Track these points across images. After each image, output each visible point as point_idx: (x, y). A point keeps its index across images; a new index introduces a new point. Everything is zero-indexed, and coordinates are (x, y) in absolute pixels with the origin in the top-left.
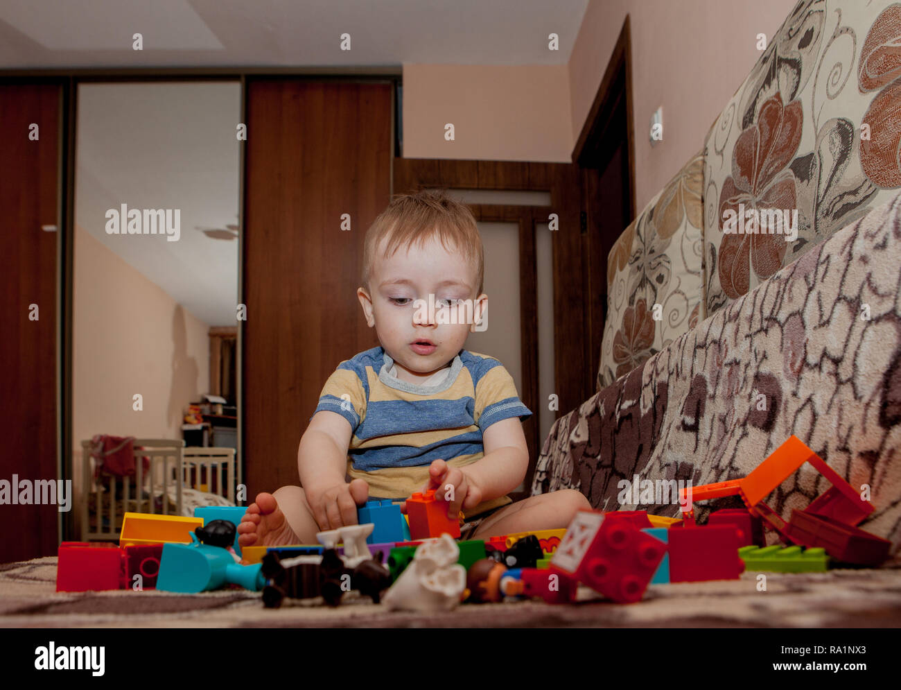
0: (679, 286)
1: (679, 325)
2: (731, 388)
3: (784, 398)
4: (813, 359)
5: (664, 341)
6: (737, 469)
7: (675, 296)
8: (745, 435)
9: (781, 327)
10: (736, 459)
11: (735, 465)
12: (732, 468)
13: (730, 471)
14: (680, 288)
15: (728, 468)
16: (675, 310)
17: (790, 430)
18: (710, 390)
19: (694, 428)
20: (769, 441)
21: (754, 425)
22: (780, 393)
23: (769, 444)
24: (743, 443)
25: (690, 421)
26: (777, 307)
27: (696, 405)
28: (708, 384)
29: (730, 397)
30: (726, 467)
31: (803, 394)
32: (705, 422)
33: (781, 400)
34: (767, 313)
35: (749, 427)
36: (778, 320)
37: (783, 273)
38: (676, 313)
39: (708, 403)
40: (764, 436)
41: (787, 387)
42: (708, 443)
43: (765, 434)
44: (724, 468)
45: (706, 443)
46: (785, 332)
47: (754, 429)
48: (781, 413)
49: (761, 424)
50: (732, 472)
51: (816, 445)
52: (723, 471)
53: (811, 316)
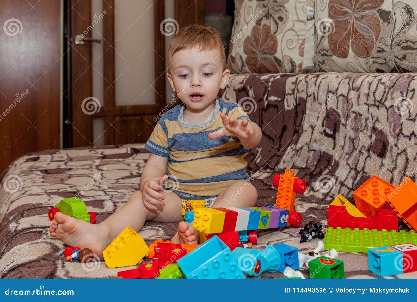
0: (293, 27)
1: (293, 48)
2: (356, 125)
3: (390, 145)
4: (406, 132)
5: (283, 55)
6: (366, 173)
7: (290, 32)
8: (369, 156)
9: (387, 109)
10: (366, 168)
11: (365, 170)
12: (364, 172)
13: (363, 173)
14: (294, 28)
15: (362, 172)
16: (291, 39)
17: (395, 161)
18: (343, 121)
19: (333, 137)
20: (382, 162)
21: (374, 153)
22: (388, 142)
23: (382, 164)
24: (368, 160)
25: (329, 132)
26: (384, 99)
27: (333, 125)
28: (341, 117)
29: (356, 131)
30: (361, 171)
31: (401, 147)
32: (340, 136)
33: (388, 145)
34: (378, 98)
35: (371, 153)
36: (385, 105)
38: (291, 41)
39: (341, 127)
40: (380, 160)
41: (391, 140)
42: (343, 149)
43: (380, 159)
44: (360, 171)
45: (341, 148)
46: (389, 113)
47: (374, 155)
48: (389, 151)
49: (378, 153)
50: (364, 174)
52: (359, 172)
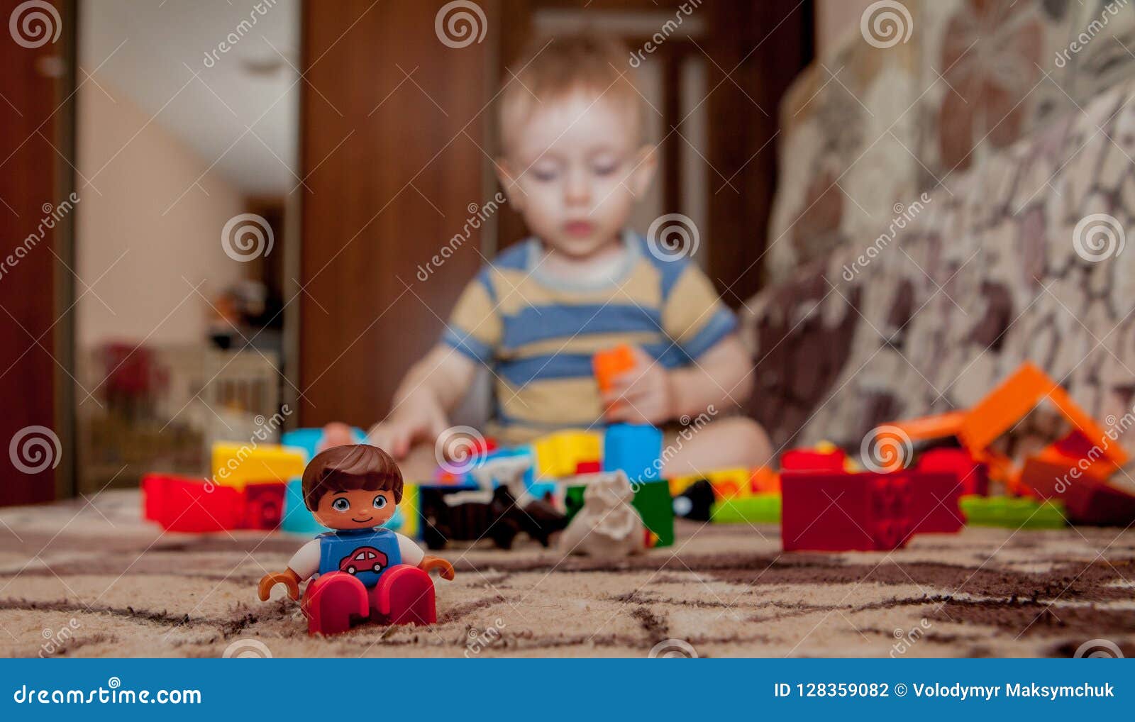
4: (1058, 262)
10: (955, 388)
17: (1025, 354)
19: (899, 345)
20: (997, 368)
25: (894, 334)
27: (902, 314)
29: (947, 307)
31: (1044, 308)
35: (973, 348)
36: (1014, 212)
37: (1022, 149)
41: (1022, 299)
51: (1058, 373)
53: (1056, 209)
